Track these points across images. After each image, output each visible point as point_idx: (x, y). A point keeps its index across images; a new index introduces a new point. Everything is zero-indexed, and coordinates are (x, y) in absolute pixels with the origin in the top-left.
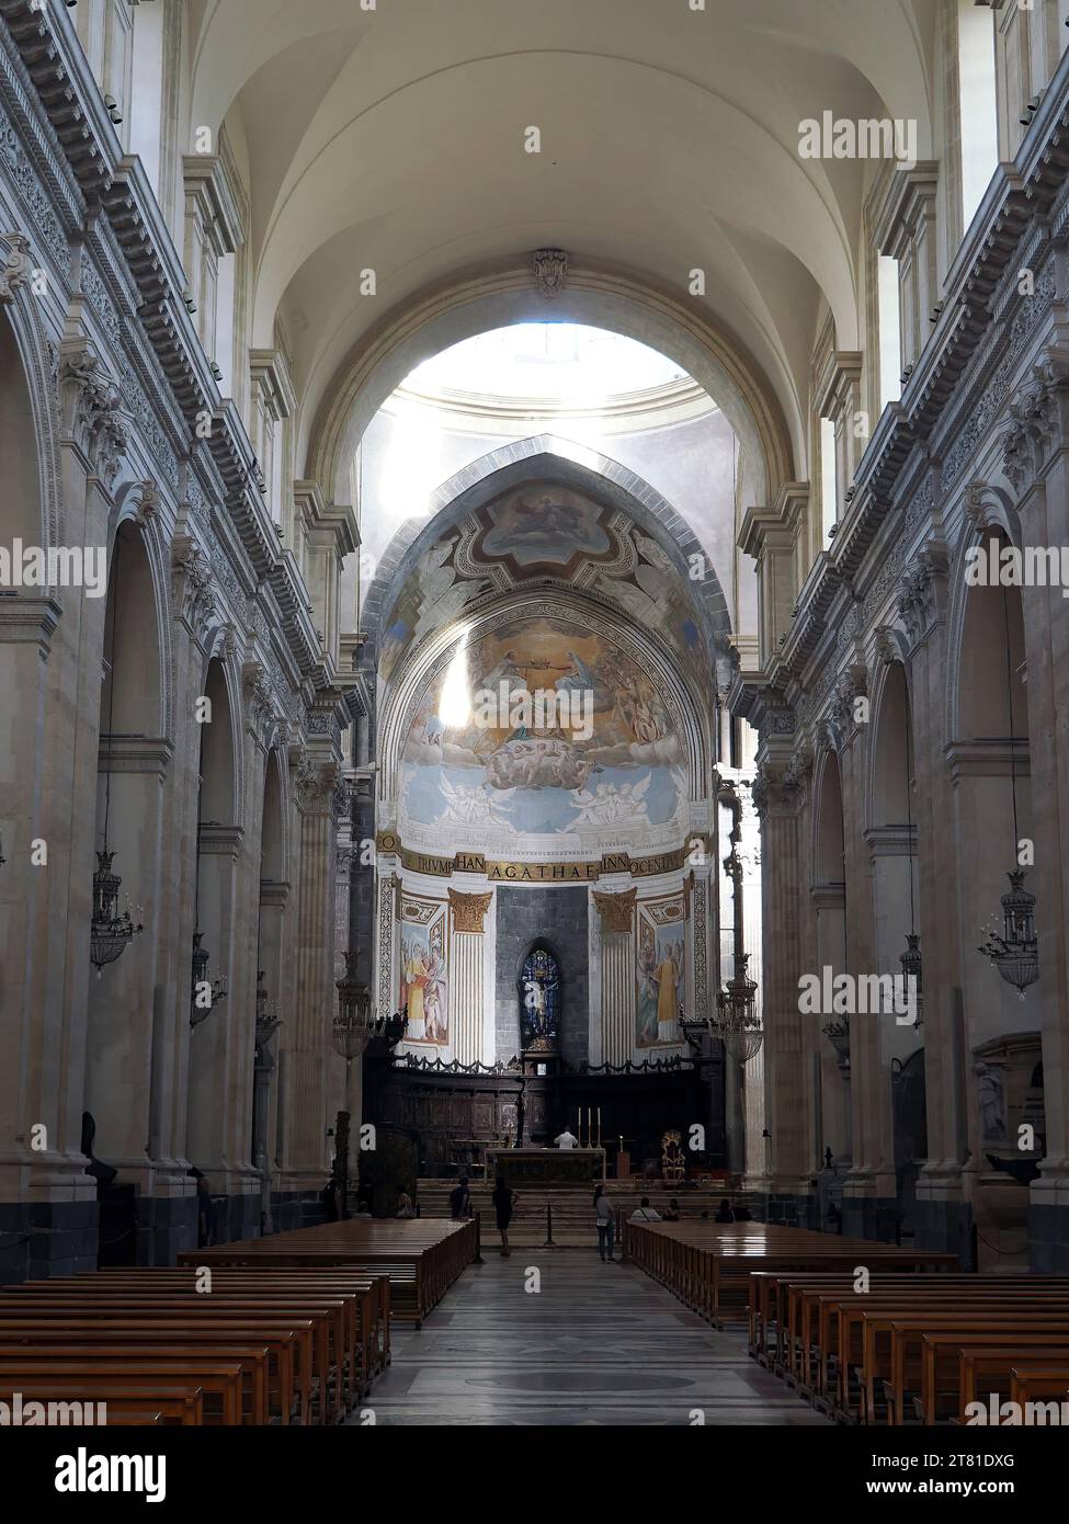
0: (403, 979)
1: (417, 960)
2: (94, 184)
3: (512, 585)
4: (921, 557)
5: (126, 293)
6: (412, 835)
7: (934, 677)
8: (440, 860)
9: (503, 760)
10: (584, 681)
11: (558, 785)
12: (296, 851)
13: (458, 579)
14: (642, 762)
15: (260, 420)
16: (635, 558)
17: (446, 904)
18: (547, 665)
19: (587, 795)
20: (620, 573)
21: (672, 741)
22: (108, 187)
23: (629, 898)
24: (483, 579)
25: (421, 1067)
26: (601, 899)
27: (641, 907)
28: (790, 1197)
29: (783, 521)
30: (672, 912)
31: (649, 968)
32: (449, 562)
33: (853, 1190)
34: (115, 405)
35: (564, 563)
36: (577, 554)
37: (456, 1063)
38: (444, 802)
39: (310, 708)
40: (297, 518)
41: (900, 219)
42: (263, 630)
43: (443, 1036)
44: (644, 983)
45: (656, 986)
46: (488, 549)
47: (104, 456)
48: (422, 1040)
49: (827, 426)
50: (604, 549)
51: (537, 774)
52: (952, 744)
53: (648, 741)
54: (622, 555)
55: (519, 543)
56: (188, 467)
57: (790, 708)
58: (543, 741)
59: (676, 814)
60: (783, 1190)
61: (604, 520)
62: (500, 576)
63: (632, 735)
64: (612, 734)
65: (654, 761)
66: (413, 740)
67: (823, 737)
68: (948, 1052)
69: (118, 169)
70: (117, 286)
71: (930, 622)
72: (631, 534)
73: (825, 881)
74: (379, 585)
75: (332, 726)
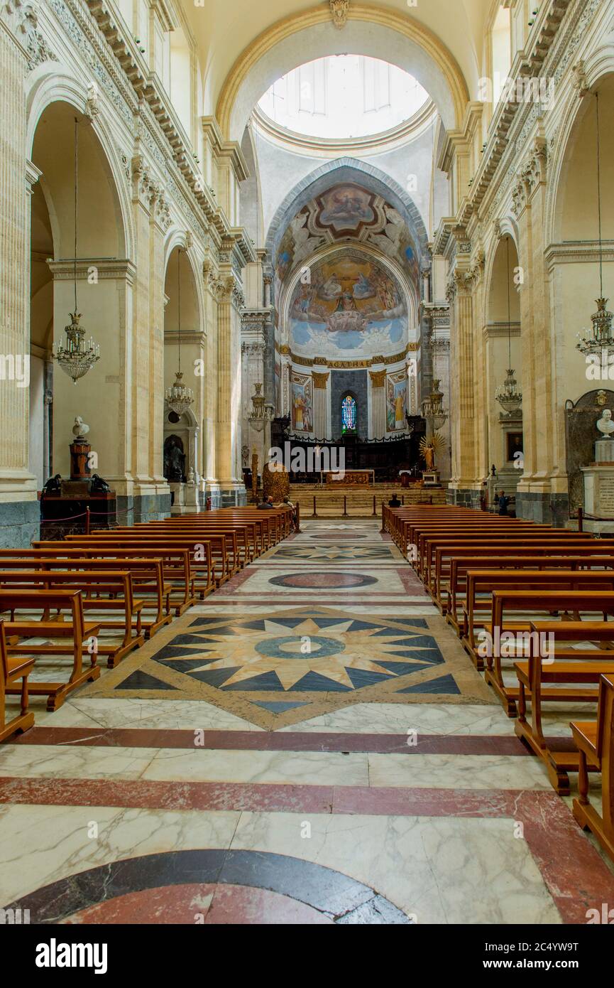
0: (293, 406)
1: (299, 399)
3: (334, 241)
6: (296, 349)
8: (308, 360)
9: (333, 320)
10: (364, 285)
11: (354, 330)
12: (212, 319)
13: (310, 236)
14: (388, 318)
16: (385, 220)
17: (311, 377)
18: (349, 278)
19: (366, 333)
20: (379, 230)
21: (401, 307)
23: (384, 373)
24: (321, 237)
25: (301, 441)
26: (373, 375)
27: (388, 376)
28: (468, 491)
29: (465, 138)
30: (401, 377)
31: (392, 400)
32: (305, 226)
35: (354, 228)
36: (360, 224)
37: (316, 439)
38: (310, 336)
39: (220, 249)
40: (204, 139)
43: (311, 429)
44: (389, 406)
45: (395, 407)
46: (323, 221)
48: (302, 430)
50: (372, 219)
51: (346, 325)
53: (391, 308)
54: (379, 221)
55: (335, 219)
57: (468, 239)
58: (349, 312)
59: (402, 337)
60: (464, 487)
61: (371, 204)
62: (328, 236)
63: (385, 307)
64: (376, 307)
65: (393, 317)
66: (295, 309)
67: (498, 231)
72: (383, 208)
73: (492, 322)
74: (273, 229)
75: (231, 259)
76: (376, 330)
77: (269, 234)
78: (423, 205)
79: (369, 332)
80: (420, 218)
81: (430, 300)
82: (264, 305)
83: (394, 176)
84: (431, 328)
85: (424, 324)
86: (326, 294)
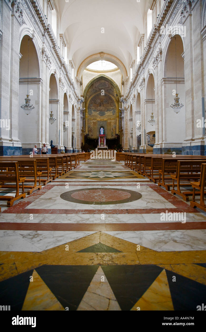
0: (89, 131)
1: (90, 129)
2: (45, 28)
4: (142, 79)
5: (51, 44)
7: (143, 93)
9: (98, 109)
10: (106, 101)
11: (104, 111)
12: (76, 116)
14: (112, 109)
15: (70, 68)
18: (102, 99)
20: (110, 89)
21: (115, 107)
22: (46, 28)
24: (96, 90)
25: (90, 138)
26: (108, 123)
27: (112, 123)
29: (126, 81)
30: (115, 124)
31: (112, 129)
33: (133, 149)
34: (50, 58)
36: (105, 87)
37: (93, 138)
38: (92, 113)
39: (77, 101)
40: (76, 81)
41: (140, 42)
42: (71, 91)
43: (92, 136)
44: (112, 131)
45: (113, 131)
47: (48, 63)
49: (131, 69)
50: (108, 87)
51: (101, 110)
52: (145, 100)
53: (112, 107)
54: (110, 87)
56: (61, 70)
57: (127, 101)
58: (102, 107)
59: (115, 114)
60: (126, 150)
61: (108, 84)
64: (109, 106)
66: (89, 107)
67: (130, 103)
68: (144, 133)
69: (48, 26)
70: (49, 43)
71: (143, 87)
72: (111, 85)
73: (130, 118)
74: (85, 90)
75: (80, 103)
76: (109, 112)
77: (84, 91)
78: (120, 86)
79: (107, 112)
80: (119, 89)
81: (121, 108)
82: (83, 108)
83: (113, 79)
84: (121, 114)
85: (120, 113)
86: (97, 103)
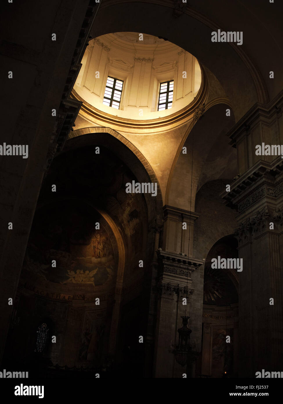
23: (82, 309)
27: (86, 313)
30: (100, 315)
53: (99, 257)
59: (107, 282)
76: (82, 272)
79: (76, 273)
